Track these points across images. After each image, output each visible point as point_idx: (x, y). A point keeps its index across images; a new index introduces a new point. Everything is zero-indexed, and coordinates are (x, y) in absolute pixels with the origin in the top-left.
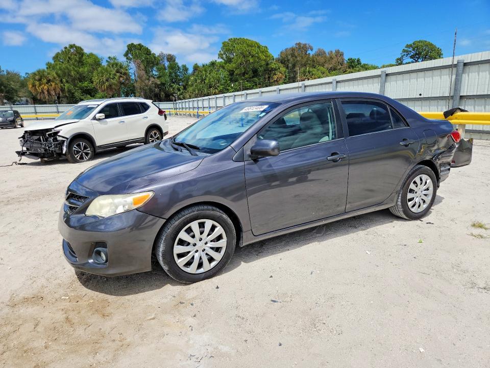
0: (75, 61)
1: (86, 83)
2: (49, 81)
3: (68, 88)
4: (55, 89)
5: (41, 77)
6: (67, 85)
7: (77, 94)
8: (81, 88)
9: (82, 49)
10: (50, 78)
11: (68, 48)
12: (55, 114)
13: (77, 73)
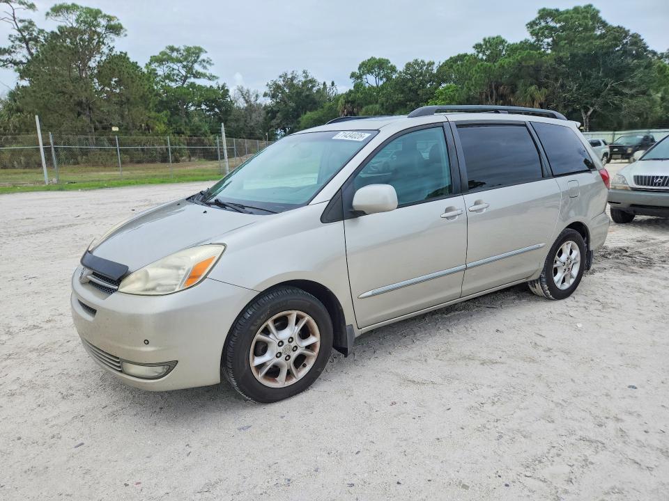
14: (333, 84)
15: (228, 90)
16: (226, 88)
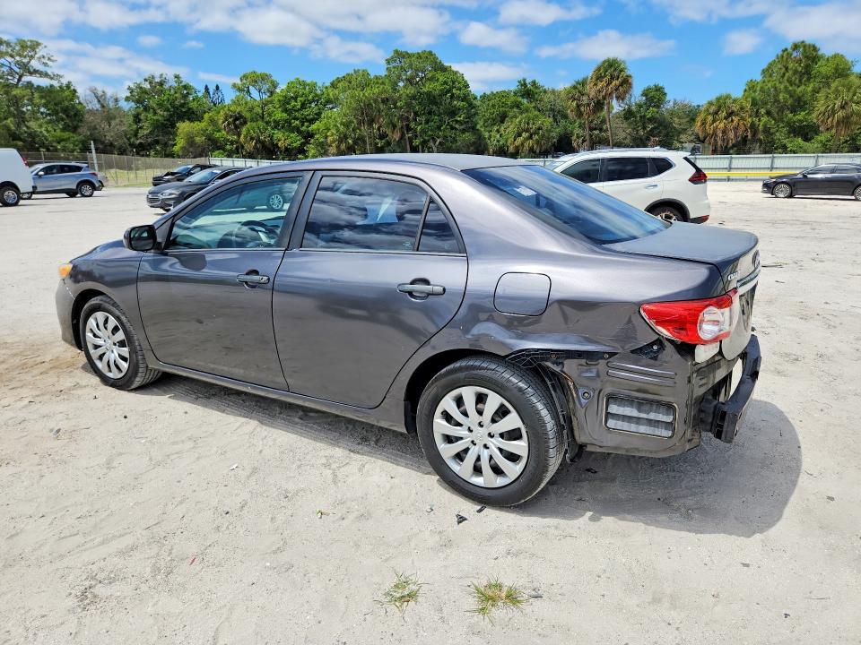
0: (794, 74)
1: (803, 113)
2: (731, 114)
3: (765, 126)
4: (736, 129)
5: (720, 107)
6: (764, 119)
7: (780, 136)
8: (789, 124)
9: (815, 49)
10: (734, 109)
11: (790, 50)
12: (725, 172)
13: (791, 96)
14: (217, 88)
15: (75, 91)
16: (72, 88)
